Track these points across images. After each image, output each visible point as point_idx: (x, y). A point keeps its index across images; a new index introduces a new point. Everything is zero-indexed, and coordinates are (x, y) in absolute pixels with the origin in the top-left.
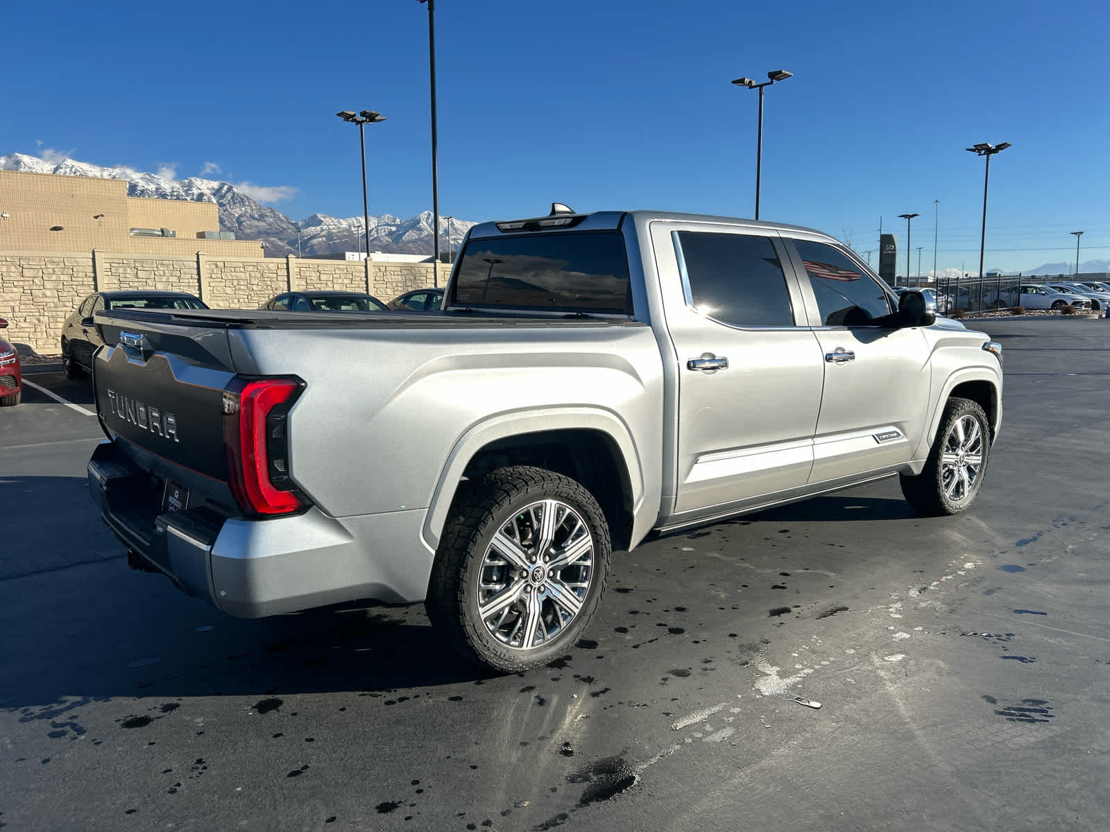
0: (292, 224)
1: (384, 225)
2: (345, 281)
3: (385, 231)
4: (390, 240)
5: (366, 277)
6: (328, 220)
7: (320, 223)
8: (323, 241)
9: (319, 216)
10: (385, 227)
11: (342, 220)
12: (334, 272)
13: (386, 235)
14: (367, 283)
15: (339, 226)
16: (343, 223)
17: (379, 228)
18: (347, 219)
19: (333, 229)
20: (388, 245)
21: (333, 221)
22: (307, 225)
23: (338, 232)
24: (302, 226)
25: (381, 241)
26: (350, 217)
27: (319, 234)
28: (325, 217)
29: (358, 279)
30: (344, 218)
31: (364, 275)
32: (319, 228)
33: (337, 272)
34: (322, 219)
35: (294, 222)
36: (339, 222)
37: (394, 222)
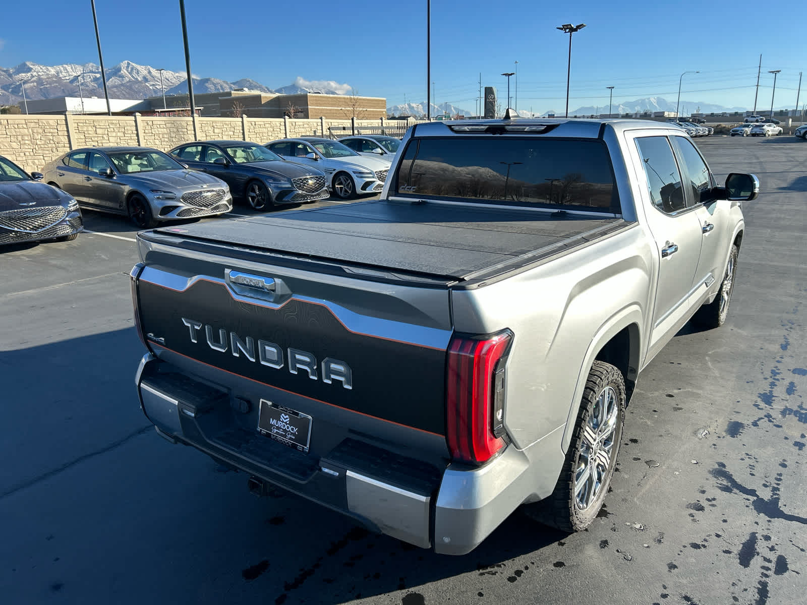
0: (4, 71)
1: (88, 73)
2: (119, 134)
3: (90, 78)
4: (96, 85)
5: (137, 130)
6: (36, 68)
7: (29, 70)
8: (35, 86)
9: (29, 64)
10: (90, 74)
11: (49, 68)
13: (91, 81)
14: (137, 135)
15: (48, 72)
16: (51, 70)
17: (85, 75)
18: (55, 67)
19: (43, 75)
20: (94, 90)
21: (41, 69)
22: (18, 71)
23: (47, 78)
24: (13, 73)
25: (87, 86)
26: (58, 64)
27: (30, 79)
28: (34, 65)
29: (130, 132)
30: (52, 66)
31: (134, 128)
32: (29, 74)
34: (32, 67)
35: (5, 69)
36: (48, 70)
37: (98, 70)
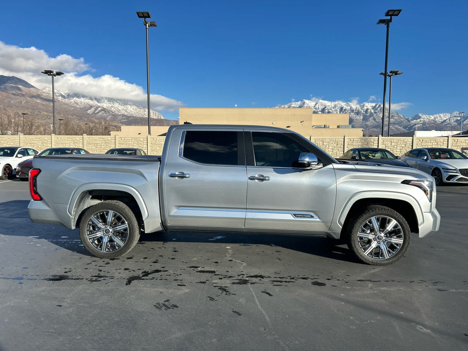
0: (406, 119)
1: (453, 117)
2: (334, 145)
3: (454, 120)
4: (456, 124)
5: (344, 143)
6: (424, 116)
7: (420, 117)
8: (421, 126)
9: (420, 115)
10: (454, 118)
11: (431, 116)
12: (329, 142)
13: (454, 122)
14: (344, 146)
15: (430, 118)
16: (432, 117)
17: (451, 118)
18: (434, 115)
19: (426, 120)
20: (455, 126)
21: (426, 117)
22: (413, 119)
23: (429, 121)
24: (411, 120)
25: (451, 125)
26: (436, 114)
27: (419, 123)
28: (423, 115)
29: (340, 144)
30: (432, 115)
32: (419, 120)
33: (331, 141)
34: (421, 116)
35: (407, 118)
36: (430, 117)
37: (459, 115)
